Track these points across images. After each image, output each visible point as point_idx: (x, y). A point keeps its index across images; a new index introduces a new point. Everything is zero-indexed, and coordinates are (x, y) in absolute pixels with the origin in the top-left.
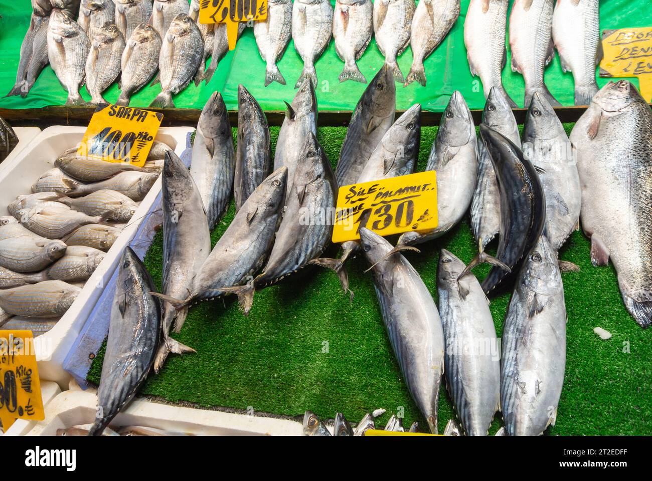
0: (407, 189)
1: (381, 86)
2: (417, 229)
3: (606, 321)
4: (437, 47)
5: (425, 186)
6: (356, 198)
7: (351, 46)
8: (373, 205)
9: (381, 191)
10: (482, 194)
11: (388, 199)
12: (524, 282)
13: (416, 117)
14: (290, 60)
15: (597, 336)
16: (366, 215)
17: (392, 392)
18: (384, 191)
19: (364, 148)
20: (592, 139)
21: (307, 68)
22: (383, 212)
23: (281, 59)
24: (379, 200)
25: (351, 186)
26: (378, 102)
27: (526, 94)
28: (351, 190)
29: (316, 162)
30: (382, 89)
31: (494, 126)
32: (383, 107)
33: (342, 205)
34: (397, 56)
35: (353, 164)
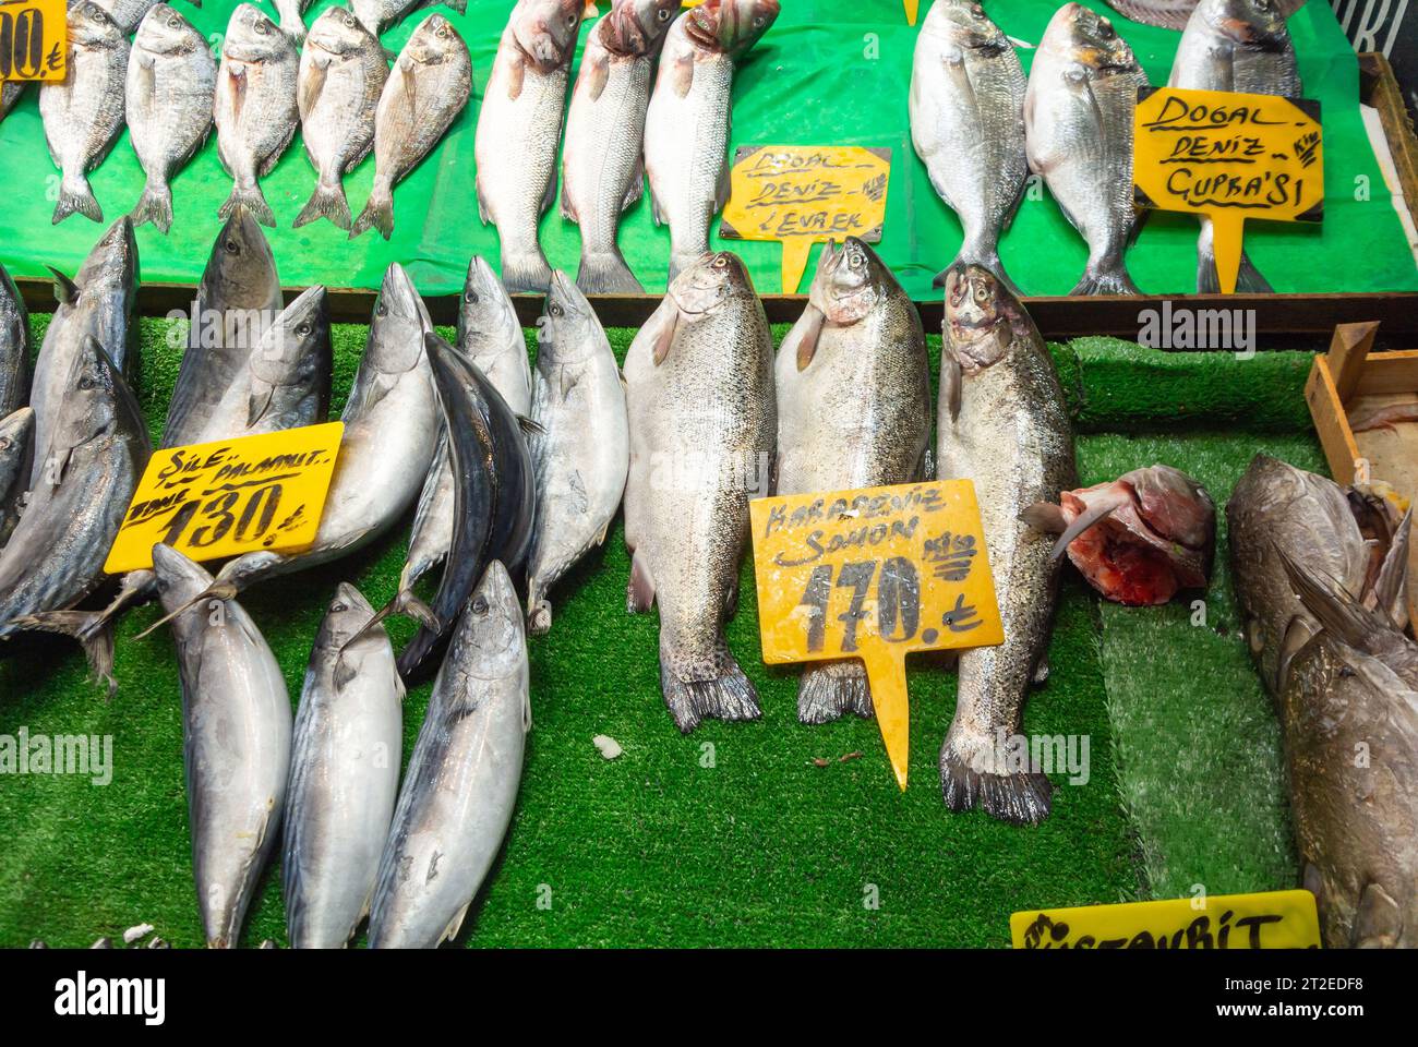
0: (279, 459)
1: (233, 248)
2: (272, 546)
3: (624, 724)
4: (421, 161)
5: (315, 453)
6: (180, 475)
7: (248, 147)
8: (207, 493)
9: (230, 462)
10: (439, 471)
11: (239, 480)
12: (452, 654)
13: (314, 311)
14: (120, 169)
15: (598, 751)
16: (186, 513)
17: (181, 886)
18: (234, 463)
19: (220, 368)
20: (658, 362)
21: (152, 187)
22: (219, 507)
23: (99, 165)
24: (222, 482)
25: (174, 451)
26: (234, 279)
27: (582, 263)
28: (176, 460)
29: (96, 399)
30: (238, 253)
31: (474, 333)
32: (246, 288)
33: (148, 490)
34: (342, 173)
35: (198, 401)
